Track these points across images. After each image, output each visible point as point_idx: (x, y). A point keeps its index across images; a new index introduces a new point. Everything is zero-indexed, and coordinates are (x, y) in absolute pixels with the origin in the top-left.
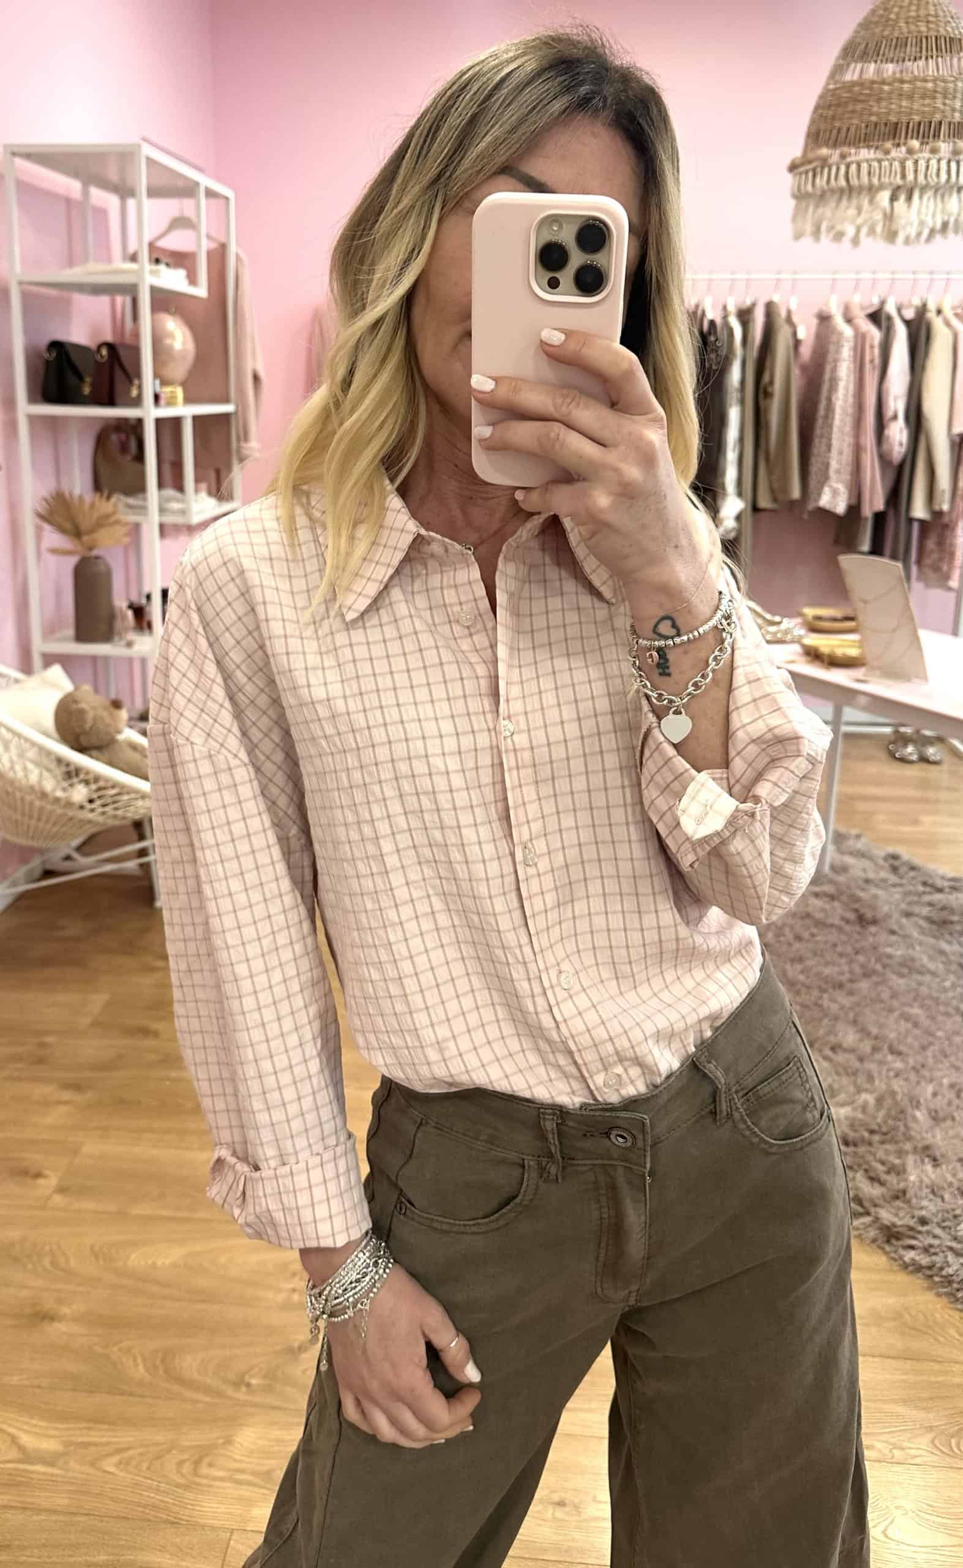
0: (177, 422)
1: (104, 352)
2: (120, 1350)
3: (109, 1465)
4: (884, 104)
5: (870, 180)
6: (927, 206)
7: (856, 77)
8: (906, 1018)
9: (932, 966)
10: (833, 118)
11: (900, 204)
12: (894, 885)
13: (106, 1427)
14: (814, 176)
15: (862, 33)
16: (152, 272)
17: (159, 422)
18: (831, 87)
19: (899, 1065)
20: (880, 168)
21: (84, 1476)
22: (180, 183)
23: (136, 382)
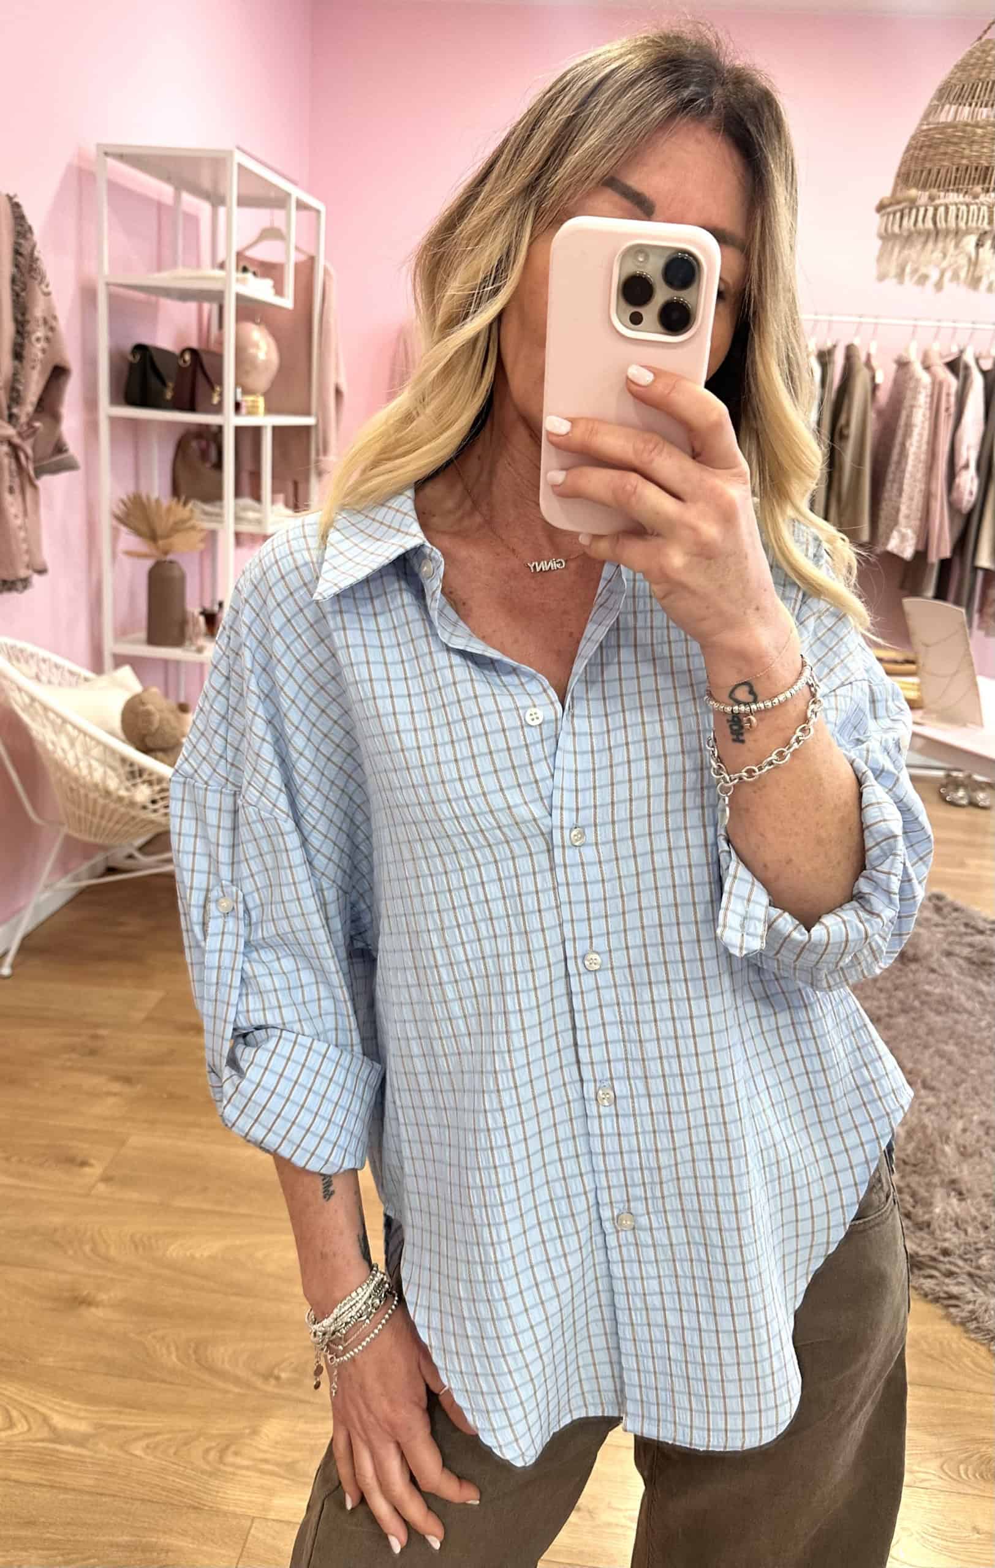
0: (257, 431)
1: (187, 357)
2: (154, 1337)
3: (138, 1449)
4: (976, 147)
5: (957, 224)
7: (950, 119)
8: (941, 1054)
9: (969, 1005)
10: (925, 159)
11: (987, 252)
12: (937, 925)
13: (134, 1411)
14: (902, 218)
15: (959, 74)
16: (238, 280)
17: (238, 430)
18: (925, 127)
19: (931, 1100)
20: (968, 212)
21: (111, 1458)
22: (272, 194)
23: (218, 389)
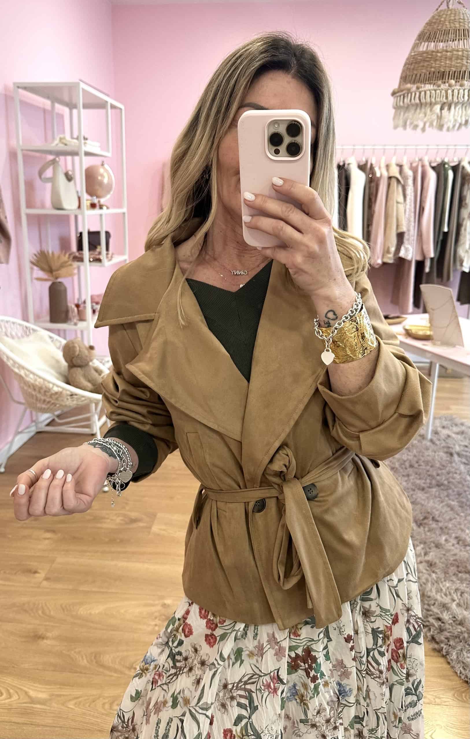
2: (75, 652)
4: (438, 62)
5: (430, 100)
6: (458, 112)
7: (424, 49)
10: (413, 69)
11: (445, 111)
13: (68, 687)
14: (404, 98)
15: (427, 27)
18: (413, 54)
20: (436, 94)
21: (59, 710)
22: (98, 102)
